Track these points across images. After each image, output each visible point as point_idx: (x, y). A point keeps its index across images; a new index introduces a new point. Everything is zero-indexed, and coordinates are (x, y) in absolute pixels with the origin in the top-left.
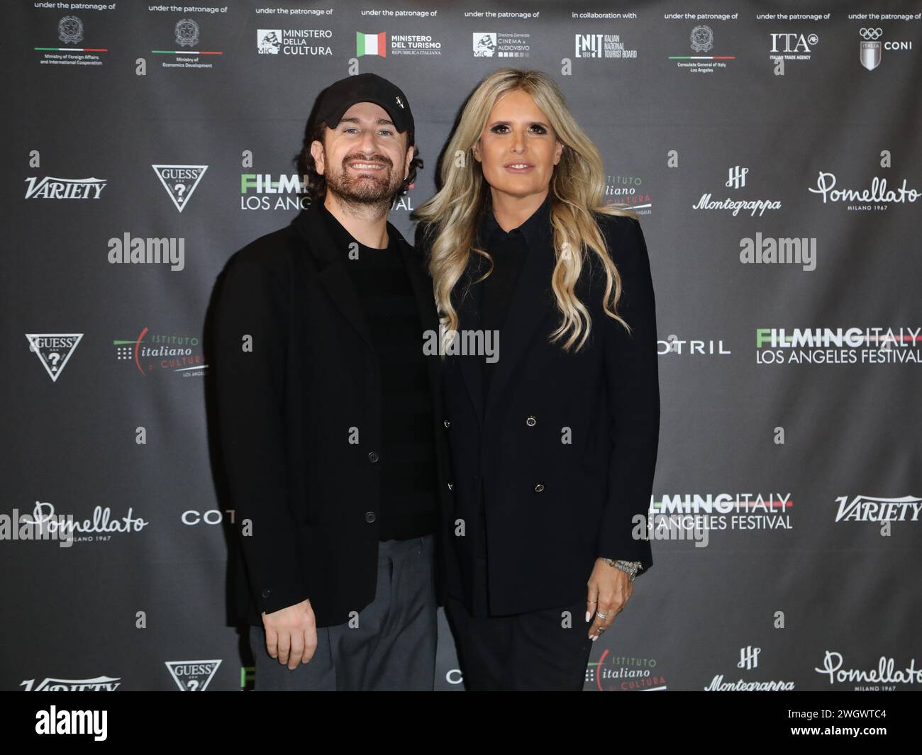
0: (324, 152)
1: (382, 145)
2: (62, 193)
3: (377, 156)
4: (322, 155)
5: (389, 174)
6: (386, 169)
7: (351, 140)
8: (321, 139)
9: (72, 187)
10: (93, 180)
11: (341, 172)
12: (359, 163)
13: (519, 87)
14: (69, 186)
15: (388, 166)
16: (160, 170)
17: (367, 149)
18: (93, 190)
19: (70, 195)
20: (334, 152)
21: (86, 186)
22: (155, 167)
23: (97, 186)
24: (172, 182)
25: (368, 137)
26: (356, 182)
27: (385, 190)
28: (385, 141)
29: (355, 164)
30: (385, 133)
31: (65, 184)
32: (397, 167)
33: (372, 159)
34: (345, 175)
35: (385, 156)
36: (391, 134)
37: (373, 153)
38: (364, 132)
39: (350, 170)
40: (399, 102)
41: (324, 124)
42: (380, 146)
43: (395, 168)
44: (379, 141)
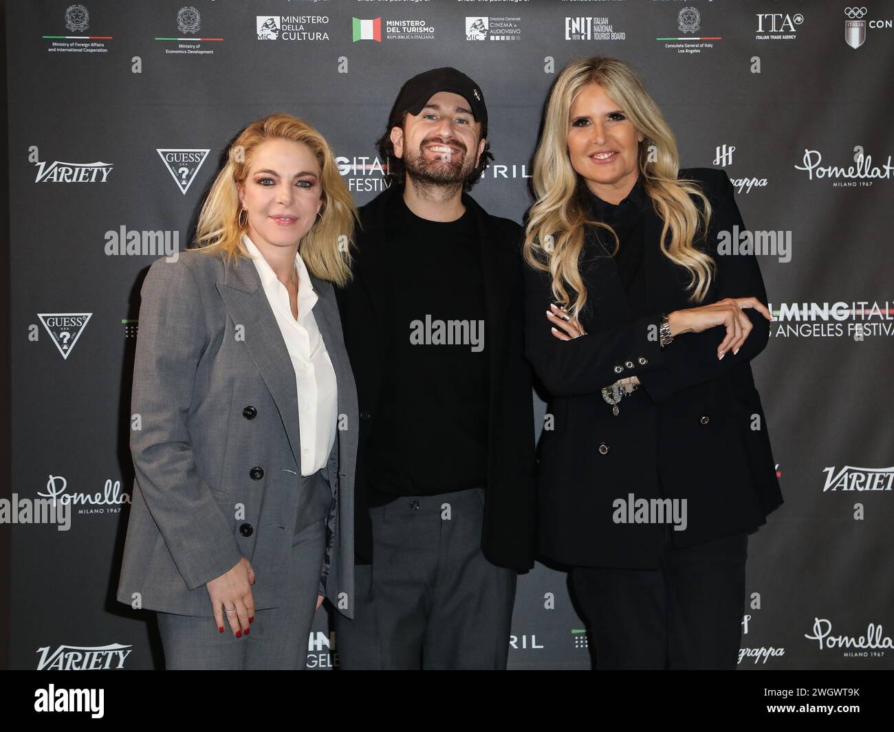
0: (404, 136)
1: (457, 130)
2: (71, 177)
3: (453, 140)
4: (402, 139)
5: (463, 159)
6: (460, 154)
7: (430, 125)
8: (401, 125)
9: (80, 171)
10: (100, 164)
11: (418, 154)
12: (435, 146)
13: (592, 80)
14: (77, 170)
15: (462, 151)
16: (165, 154)
17: (445, 133)
18: (100, 174)
19: (78, 179)
20: (413, 136)
21: (93, 170)
22: (159, 151)
23: (104, 169)
24: (176, 166)
25: (445, 122)
26: (431, 163)
27: (458, 173)
28: (461, 128)
29: (431, 146)
30: (461, 121)
31: (73, 168)
32: (470, 153)
33: (448, 143)
34: (422, 157)
35: (460, 141)
36: (467, 123)
37: (450, 137)
38: (442, 118)
39: (427, 152)
40: (476, 94)
41: (406, 111)
42: (456, 132)
43: (468, 153)
44: (456, 128)
